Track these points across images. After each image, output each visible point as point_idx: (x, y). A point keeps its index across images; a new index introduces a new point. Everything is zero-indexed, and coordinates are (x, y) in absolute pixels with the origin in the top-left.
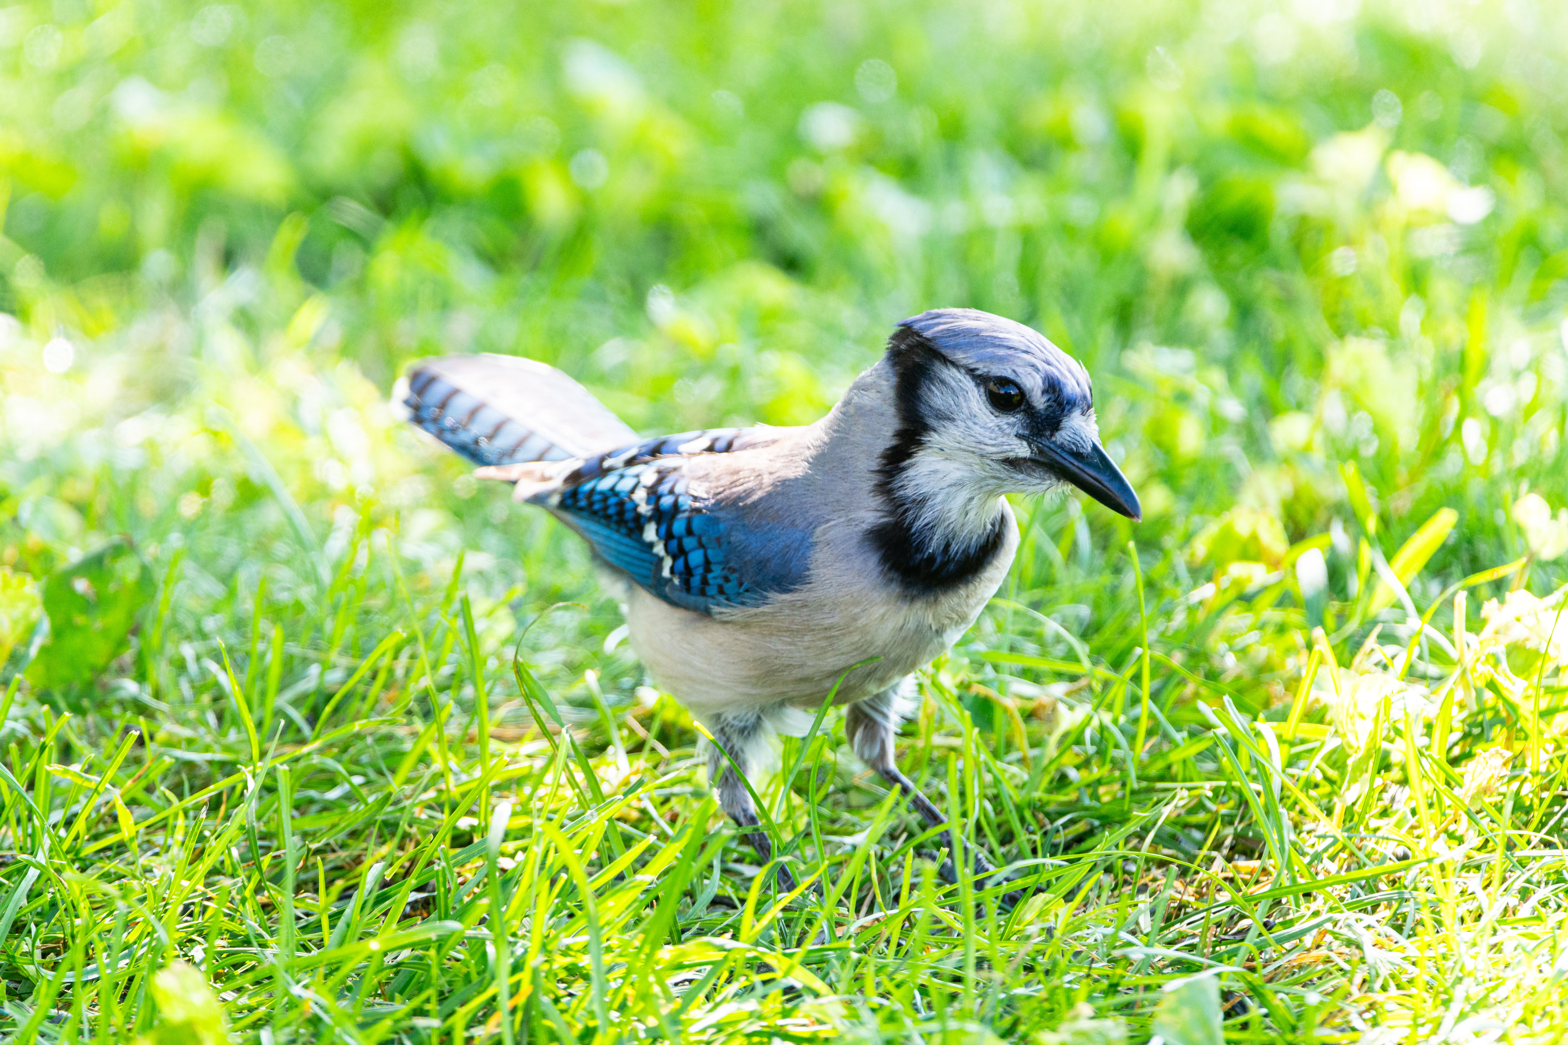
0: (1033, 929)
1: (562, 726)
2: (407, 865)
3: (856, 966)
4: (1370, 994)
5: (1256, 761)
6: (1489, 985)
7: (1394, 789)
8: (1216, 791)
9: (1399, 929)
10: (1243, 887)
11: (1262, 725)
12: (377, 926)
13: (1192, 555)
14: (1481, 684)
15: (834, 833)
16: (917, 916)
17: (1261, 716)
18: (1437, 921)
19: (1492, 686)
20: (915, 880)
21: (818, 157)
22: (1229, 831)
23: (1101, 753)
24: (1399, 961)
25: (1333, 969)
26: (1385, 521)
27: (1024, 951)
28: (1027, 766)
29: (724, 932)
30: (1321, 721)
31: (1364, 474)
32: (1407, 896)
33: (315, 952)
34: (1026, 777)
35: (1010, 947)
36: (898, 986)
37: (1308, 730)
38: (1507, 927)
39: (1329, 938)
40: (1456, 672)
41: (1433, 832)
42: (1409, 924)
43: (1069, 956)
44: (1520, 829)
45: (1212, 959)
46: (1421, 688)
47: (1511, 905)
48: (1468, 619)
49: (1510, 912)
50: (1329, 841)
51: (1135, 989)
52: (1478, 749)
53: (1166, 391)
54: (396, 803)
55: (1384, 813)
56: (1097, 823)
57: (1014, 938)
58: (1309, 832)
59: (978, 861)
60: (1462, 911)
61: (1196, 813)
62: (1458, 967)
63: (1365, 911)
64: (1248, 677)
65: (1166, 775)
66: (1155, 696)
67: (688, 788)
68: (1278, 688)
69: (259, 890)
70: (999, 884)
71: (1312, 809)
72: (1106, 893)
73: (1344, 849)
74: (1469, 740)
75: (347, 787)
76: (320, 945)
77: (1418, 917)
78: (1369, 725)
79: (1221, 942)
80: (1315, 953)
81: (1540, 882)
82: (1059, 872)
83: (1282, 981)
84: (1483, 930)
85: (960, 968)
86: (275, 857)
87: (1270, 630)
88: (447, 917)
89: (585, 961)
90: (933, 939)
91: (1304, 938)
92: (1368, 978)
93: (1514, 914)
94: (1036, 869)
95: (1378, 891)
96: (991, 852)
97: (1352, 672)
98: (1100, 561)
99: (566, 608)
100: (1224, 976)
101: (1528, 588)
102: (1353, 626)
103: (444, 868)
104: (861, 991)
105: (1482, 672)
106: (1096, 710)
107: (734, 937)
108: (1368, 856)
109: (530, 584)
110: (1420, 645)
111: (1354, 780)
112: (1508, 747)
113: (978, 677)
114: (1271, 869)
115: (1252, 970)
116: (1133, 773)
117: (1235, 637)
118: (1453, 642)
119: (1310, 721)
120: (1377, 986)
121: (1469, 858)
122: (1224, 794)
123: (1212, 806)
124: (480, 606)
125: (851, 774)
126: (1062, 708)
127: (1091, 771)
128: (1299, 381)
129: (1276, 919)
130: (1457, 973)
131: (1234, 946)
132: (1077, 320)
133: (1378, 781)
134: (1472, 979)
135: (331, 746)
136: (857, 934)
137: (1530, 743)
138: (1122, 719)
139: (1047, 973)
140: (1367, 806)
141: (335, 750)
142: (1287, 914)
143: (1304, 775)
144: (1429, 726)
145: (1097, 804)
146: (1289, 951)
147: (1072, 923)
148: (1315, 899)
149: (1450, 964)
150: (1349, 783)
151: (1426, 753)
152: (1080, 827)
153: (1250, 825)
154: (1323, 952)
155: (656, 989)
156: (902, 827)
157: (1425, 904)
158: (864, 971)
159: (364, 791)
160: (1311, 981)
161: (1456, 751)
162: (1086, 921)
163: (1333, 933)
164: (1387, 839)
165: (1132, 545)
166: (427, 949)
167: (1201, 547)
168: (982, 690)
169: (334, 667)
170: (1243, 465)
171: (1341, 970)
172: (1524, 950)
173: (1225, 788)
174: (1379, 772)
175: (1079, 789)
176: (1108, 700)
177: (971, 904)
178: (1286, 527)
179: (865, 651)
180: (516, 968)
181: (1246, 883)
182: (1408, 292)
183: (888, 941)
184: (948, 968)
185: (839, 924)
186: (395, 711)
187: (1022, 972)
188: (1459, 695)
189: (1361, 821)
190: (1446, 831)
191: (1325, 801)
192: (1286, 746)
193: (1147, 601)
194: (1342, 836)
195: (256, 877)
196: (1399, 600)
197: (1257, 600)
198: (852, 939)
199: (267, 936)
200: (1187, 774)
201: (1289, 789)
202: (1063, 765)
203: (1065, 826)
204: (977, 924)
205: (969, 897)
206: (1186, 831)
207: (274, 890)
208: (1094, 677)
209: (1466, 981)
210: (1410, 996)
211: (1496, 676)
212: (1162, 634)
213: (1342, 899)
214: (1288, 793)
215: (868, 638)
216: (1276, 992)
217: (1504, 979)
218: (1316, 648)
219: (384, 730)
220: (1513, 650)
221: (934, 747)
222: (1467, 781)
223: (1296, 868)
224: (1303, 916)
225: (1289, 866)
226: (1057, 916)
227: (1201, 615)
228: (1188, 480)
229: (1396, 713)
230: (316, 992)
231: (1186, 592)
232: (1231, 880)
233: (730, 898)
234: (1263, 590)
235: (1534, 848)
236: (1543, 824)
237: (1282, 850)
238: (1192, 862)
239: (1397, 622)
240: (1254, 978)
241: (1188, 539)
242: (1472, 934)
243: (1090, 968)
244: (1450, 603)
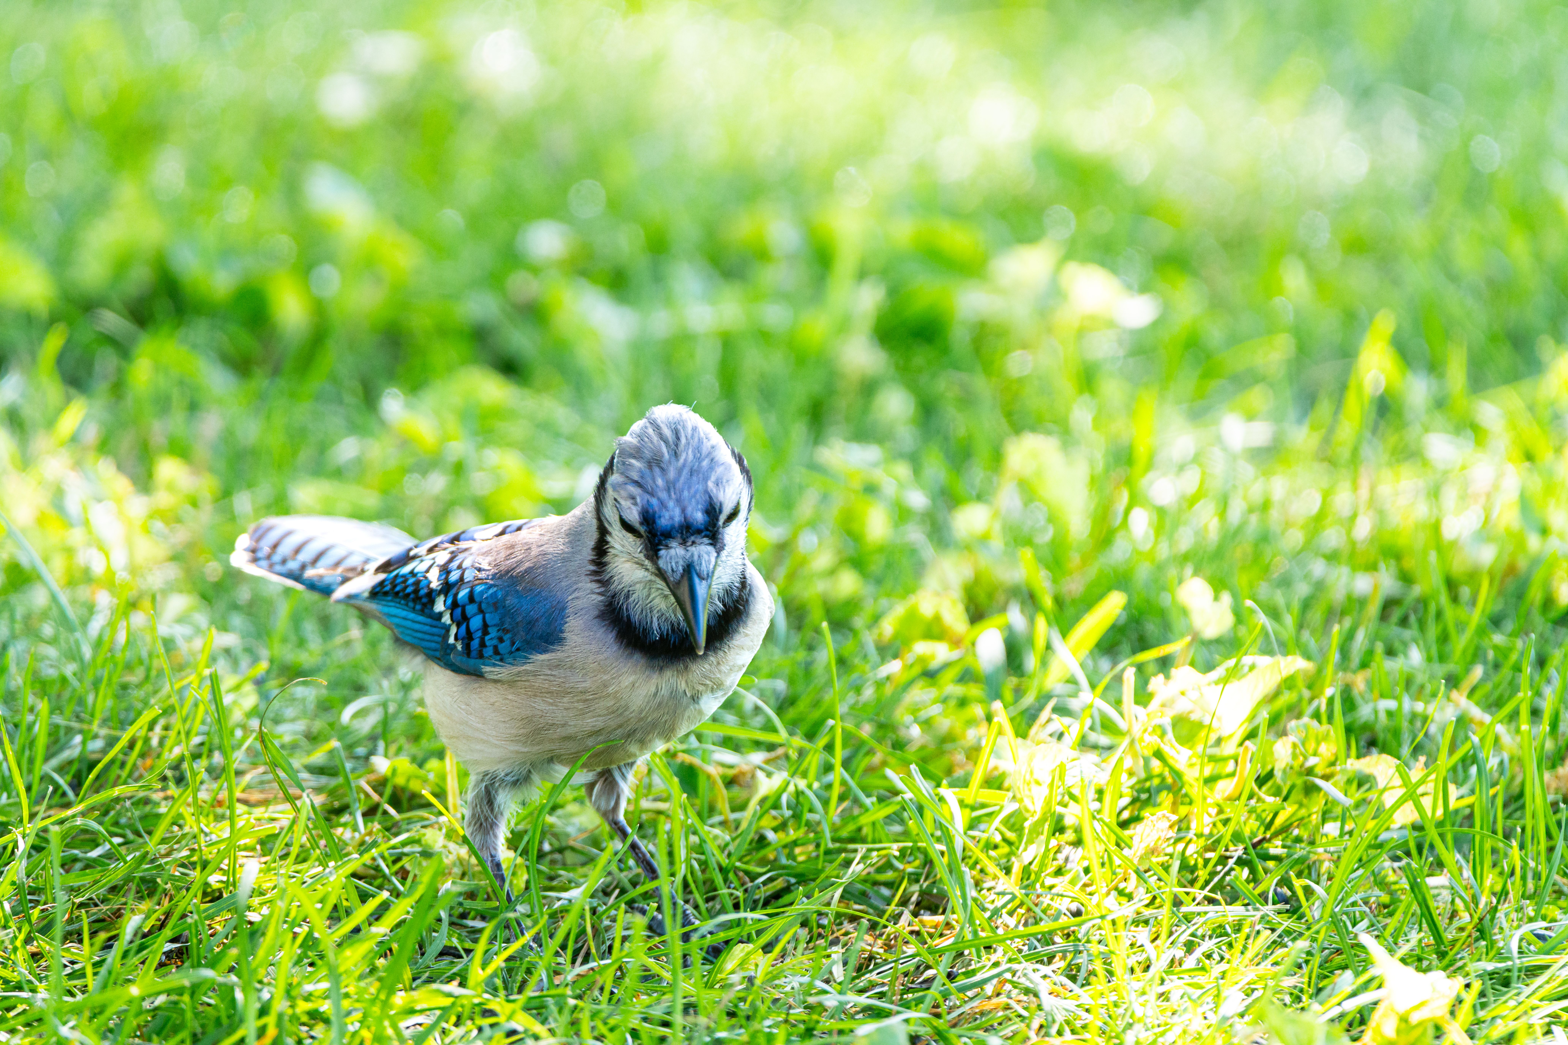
0: (735, 978)
1: (303, 790)
2: (163, 918)
3: (573, 1012)
4: (1047, 1039)
5: (940, 823)
6: (1157, 1030)
7: (1067, 850)
8: (902, 851)
9: (1073, 979)
10: (929, 940)
11: (945, 791)
12: (135, 973)
13: (880, 635)
14: (1149, 753)
15: (551, 889)
16: (628, 966)
17: (944, 782)
18: (1108, 971)
19: (1158, 754)
20: (626, 933)
21: (535, 270)
22: (915, 888)
23: (796, 816)
24: (1073, 1008)
25: (1012, 1016)
26: (1059, 602)
27: (728, 996)
28: (728, 828)
29: (450, 980)
30: (1000, 788)
31: (1041, 560)
32: (1081, 948)
33: (80, 997)
34: (728, 838)
35: (715, 994)
36: (612, 1030)
37: (989, 796)
38: (1174, 977)
39: (1008, 987)
40: (1125, 742)
41: (1105, 890)
42: (1082, 974)
43: (768, 1003)
44: (1185, 887)
45: (900, 1006)
46: (1092, 757)
47: (1177, 957)
48: (1136, 694)
49: (1177, 963)
50: (1008, 897)
51: (830, 1033)
52: (1145, 813)
53: (856, 484)
54: (152, 861)
55: (1059, 872)
56: (793, 880)
57: (717, 986)
58: (989, 889)
59: (685, 915)
60: (1132, 961)
61: (884, 872)
62: (1129, 1014)
63: (1042, 962)
64: (932, 747)
65: (857, 837)
66: (846, 764)
67: (417, 848)
68: (960, 757)
69: (28, 940)
70: (703, 936)
71: (992, 868)
72: (802, 945)
73: (1021, 905)
74: (1138, 805)
75: (108, 846)
76: (84, 990)
77: (1090, 968)
78: (1044, 791)
79: (908, 990)
80: (995, 1001)
81: (1204, 936)
82: (760, 926)
83: (966, 1026)
84: (1152, 980)
85: (668, 1013)
86: (43, 911)
87: (952, 703)
88: (199, 965)
89: (325, 1007)
90: (642, 986)
91: (985, 987)
92: (1045, 1024)
93: (1180, 965)
94: (739, 923)
95: (1054, 943)
96: (696, 907)
97: (1028, 742)
98: (796, 639)
99: (304, 683)
100: (912, 1022)
101: (1192, 664)
102: (1029, 699)
103: (196, 922)
104: (577, 1034)
105: (1150, 742)
106: (792, 776)
107: (462, 985)
108: (1044, 911)
109: (272, 661)
110: (1092, 717)
111: (1030, 841)
112: (1174, 811)
113: (684, 747)
114: (954, 923)
115: (938, 1016)
116: (828, 835)
117: (918, 710)
118: (1121, 714)
119: (990, 788)
120: (1054, 1031)
121: (1138, 913)
122: (911, 854)
123: (899, 865)
124: (229, 681)
125: (567, 835)
126: (760, 775)
127: (787, 834)
128: (978, 473)
129: (959, 970)
130: (1128, 1019)
131: (921, 994)
132: (773, 418)
133: (1053, 842)
134: (1142, 1025)
135: (92, 809)
136: (574, 982)
137: (1195, 808)
138: (816, 785)
139: (748, 1018)
140: (1042, 865)
141: (97, 813)
142: (969, 964)
143: (984, 836)
144: (1100, 792)
145: (794, 864)
146: (971, 999)
147: (771, 972)
148: (995, 951)
149: (1121, 1011)
150: (1026, 844)
151: (1098, 817)
152: (779, 884)
153: (934, 883)
154: (1003, 999)
155: (390, 1032)
156: (615, 883)
157: (1097, 956)
158: (581, 1016)
159: (123, 850)
160: (992, 1026)
161: (1126, 815)
162: (783, 971)
163: (1012, 982)
164: (1062, 895)
165: (825, 625)
166: (181, 994)
167: (888, 627)
168: (687, 758)
169: (95, 737)
170: (928, 551)
171: (1020, 1016)
172: (1190, 998)
173: (912, 848)
174: (1054, 834)
175: (776, 849)
176: (802, 768)
177: (678, 954)
178: (967, 610)
179: (621, 714)
180: (263, 1012)
181: (931, 936)
182: (1081, 391)
183: (602, 989)
184: (657, 1013)
185: (556, 973)
186: (152, 778)
187: (725, 1017)
188: (1128, 763)
189: (1037, 880)
190: (1116, 888)
191: (1004, 860)
192: (968, 810)
193: (839, 677)
194: (1019, 893)
195: (26, 929)
196: (1073, 676)
197: (939, 676)
198: (569, 988)
199: (36, 983)
200: (876, 835)
201: (970, 850)
202: (762, 828)
203: (764, 883)
204: (684, 972)
205: (677, 948)
206: (875, 888)
207: (43, 940)
208: (791, 746)
209: (1136, 1027)
210: (1084, 1041)
211: (1162, 746)
212: (852, 707)
213: (1020, 951)
214: (969, 853)
215: (623, 703)
216: (960, 1036)
217: (1173, 1025)
218: (995, 720)
219: (141, 794)
220: (1178, 722)
221: (643, 811)
222: (1135, 843)
223: (978, 922)
224: (984, 967)
225: (971, 920)
226: (757, 965)
227: (888, 690)
228: (876, 565)
229: (1069, 781)
230: (83, 1033)
231: (875, 667)
232: (917, 933)
233: (456, 948)
234: (946, 666)
235: (1198, 904)
236: (1207, 883)
237: (965, 905)
238: (881, 917)
239: (1070, 696)
240: (940, 1023)
241: (876, 619)
242: (1141, 984)
243: (788, 1014)
244: (1118, 679)
